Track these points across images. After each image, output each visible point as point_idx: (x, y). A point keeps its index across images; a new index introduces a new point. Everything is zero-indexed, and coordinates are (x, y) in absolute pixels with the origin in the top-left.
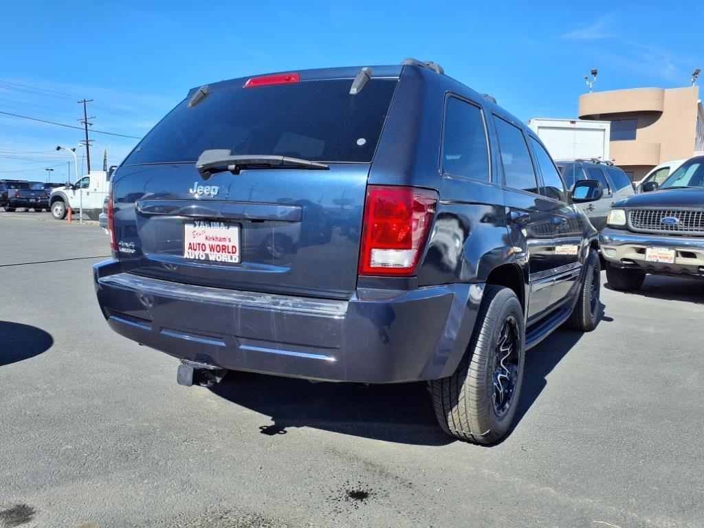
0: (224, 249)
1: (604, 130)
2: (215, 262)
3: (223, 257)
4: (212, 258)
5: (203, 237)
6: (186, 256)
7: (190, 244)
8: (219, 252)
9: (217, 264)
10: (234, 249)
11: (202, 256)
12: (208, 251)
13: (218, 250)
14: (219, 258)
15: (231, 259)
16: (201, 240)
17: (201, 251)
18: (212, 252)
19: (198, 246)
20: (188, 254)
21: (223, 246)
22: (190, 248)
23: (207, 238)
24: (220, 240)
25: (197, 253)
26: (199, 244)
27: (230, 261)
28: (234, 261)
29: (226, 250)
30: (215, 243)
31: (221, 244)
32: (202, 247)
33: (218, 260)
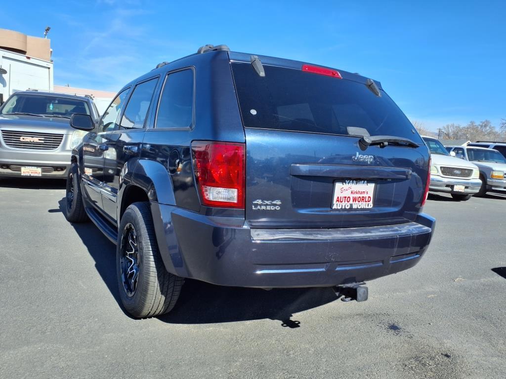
0: (363, 199)
1: (49, 68)
2: (357, 209)
3: (363, 205)
4: (355, 207)
5: (350, 191)
6: (335, 207)
7: (338, 198)
8: (359, 202)
9: (359, 211)
10: (369, 199)
11: (348, 206)
12: (351, 202)
13: (359, 200)
14: (360, 206)
15: (368, 206)
16: (347, 194)
17: (346, 202)
18: (354, 202)
19: (344, 199)
20: (336, 205)
21: (363, 197)
22: (338, 201)
23: (352, 192)
24: (361, 194)
25: (343, 204)
26: (345, 197)
27: (367, 207)
28: (369, 207)
29: (364, 200)
30: (357, 196)
31: (361, 196)
32: (347, 199)
33: (359, 208)
